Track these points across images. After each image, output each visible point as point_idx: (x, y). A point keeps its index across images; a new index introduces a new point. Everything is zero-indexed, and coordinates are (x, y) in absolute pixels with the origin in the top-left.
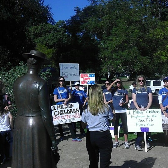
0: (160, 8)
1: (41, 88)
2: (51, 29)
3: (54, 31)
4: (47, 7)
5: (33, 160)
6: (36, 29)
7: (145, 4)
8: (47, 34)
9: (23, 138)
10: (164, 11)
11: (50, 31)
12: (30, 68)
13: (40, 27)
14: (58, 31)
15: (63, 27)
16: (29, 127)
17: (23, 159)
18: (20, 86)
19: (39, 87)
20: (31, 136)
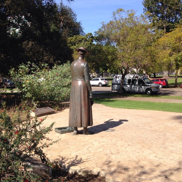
0: (165, 23)
1: (85, 66)
2: (83, 39)
3: (84, 40)
4: (79, 23)
5: (81, 101)
6: (72, 39)
7: (154, 20)
8: (80, 44)
9: (76, 91)
10: (168, 25)
11: (82, 40)
12: (79, 56)
13: (74, 37)
14: (87, 41)
15: (91, 37)
16: (79, 86)
17: (76, 101)
18: (75, 65)
19: (84, 65)
20: (80, 90)
